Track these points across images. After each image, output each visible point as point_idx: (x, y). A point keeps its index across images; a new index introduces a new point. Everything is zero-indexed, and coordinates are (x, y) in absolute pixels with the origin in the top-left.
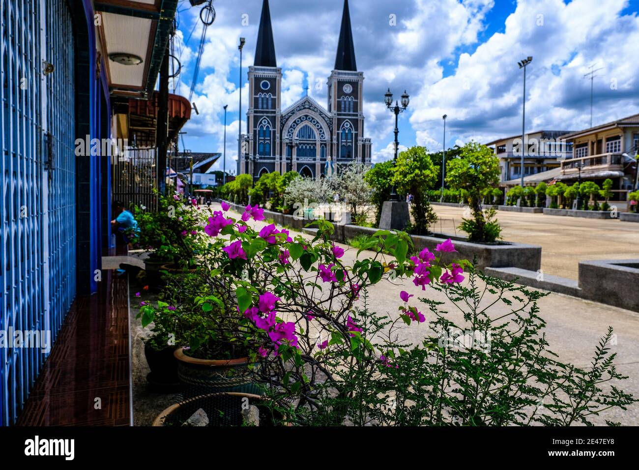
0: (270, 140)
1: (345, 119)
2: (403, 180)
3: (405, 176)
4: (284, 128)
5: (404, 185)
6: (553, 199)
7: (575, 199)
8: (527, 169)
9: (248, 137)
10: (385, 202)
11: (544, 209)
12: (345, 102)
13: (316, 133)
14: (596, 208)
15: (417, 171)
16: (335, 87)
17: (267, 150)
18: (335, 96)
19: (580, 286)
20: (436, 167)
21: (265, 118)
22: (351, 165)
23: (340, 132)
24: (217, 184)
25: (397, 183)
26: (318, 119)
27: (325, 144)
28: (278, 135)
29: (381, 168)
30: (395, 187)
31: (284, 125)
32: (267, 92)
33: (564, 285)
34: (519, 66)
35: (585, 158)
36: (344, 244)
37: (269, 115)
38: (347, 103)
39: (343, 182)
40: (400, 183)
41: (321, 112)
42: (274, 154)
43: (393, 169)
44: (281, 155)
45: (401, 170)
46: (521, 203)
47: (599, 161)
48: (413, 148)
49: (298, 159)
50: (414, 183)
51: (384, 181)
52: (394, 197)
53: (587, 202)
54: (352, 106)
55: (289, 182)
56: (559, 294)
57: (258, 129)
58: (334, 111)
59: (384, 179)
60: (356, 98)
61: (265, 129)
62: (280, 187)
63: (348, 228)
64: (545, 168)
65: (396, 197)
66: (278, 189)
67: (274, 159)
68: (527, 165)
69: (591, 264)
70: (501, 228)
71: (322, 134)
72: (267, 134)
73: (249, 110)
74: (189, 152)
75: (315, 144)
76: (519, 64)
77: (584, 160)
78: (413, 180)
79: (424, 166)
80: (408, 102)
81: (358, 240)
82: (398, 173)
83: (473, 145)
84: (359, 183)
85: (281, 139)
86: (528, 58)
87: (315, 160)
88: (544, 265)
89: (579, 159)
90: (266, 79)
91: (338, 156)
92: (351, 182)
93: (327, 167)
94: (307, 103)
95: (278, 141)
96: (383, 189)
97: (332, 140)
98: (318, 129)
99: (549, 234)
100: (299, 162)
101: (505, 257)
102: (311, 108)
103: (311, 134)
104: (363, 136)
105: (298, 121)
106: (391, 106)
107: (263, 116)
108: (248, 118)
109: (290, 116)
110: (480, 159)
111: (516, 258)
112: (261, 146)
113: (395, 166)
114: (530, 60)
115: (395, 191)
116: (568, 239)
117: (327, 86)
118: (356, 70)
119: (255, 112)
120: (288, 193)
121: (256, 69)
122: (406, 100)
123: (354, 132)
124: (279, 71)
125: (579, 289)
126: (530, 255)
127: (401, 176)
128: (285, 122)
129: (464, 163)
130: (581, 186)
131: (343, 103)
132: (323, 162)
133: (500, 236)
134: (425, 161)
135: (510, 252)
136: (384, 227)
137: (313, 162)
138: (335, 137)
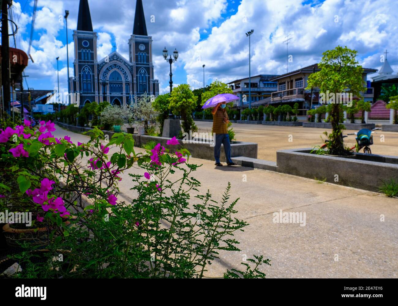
0: (91, 81)
1: (141, 67)
2: (176, 105)
3: (177, 103)
4: (100, 73)
5: (177, 109)
6: (267, 115)
7: (279, 115)
8: (253, 97)
9: (75, 79)
10: (165, 120)
11: (262, 121)
12: (141, 56)
13: (122, 76)
14: (290, 120)
15: (184, 100)
16: (134, 46)
17: (89, 87)
18: (134, 52)
19: (277, 165)
20: (196, 97)
21: (86, 66)
22: (143, 97)
23: (138, 75)
24: (54, 111)
25: (172, 108)
26: (124, 67)
27: (129, 84)
28: (96, 77)
29: (162, 98)
30: (171, 110)
31: (100, 71)
32: (87, 48)
33: (269, 165)
34: (246, 35)
35: (284, 91)
36: (141, 147)
37: (89, 64)
38: (142, 57)
39: (139, 108)
40: (174, 107)
41: (125, 62)
42: (94, 90)
43: (170, 99)
44: (99, 91)
45: (174, 99)
46: (249, 119)
47: (291, 93)
48: (181, 85)
49: (110, 94)
50: (183, 107)
51: (164, 106)
52: (170, 116)
53: (285, 117)
54: (145, 59)
55: (103, 109)
56: (267, 171)
57: (82, 73)
58: (134, 62)
59: (165, 105)
60: (148, 53)
61: (87, 73)
62: (97, 112)
63: (143, 137)
64: (263, 98)
65: (172, 117)
66: (96, 113)
67: (94, 93)
68: (252, 96)
69: (283, 152)
70: (235, 134)
71: (126, 77)
72: (89, 77)
73: (75, 60)
74: (32, 89)
75: (122, 83)
76: (247, 34)
77: (284, 92)
78: (182, 105)
79: (189, 97)
80: (178, 56)
81: (149, 145)
82: (172, 101)
83: (217, 83)
84: (149, 108)
85: (98, 80)
86: (251, 30)
87: (122, 94)
88: (260, 154)
89: (281, 91)
90: (86, 39)
91: (137, 91)
92: (144, 107)
93: (130, 98)
94: (115, 56)
95: (96, 81)
96: (164, 112)
97: (133, 81)
98: (123, 74)
99: (264, 136)
100: (112, 95)
101: (237, 151)
102: (118, 59)
103: (119, 77)
104: (153, 78)
105: (110, 68)
106: (167, 58)
107: (85, 65)
108: (75, 66)
109: (104, 65)
110: (222, 91)
111: (243, 151)
112: (85, 85)
113: (171, 97)
114: (253, 32)
115: (171, 113)
116: (274, 138)
117: (128, 45)
118: (147, 35)
119: (79, 62)
120: (103, 116)
121: (78, 33)
122: (176, 54)
123: (147, 76)
124: (95, 34)
125: (277, 167)
126: (251, 149)
127: (174, 103)
128: (101, 69)
129: (212, 94)
130: (282, 107)
131: (139, 56)
132: (128, 95)
133: (234, 138)
134: (189, 93)
135: (240, 148)
136: (165, 135)
137: (121, 95)
138: (135, 79)
